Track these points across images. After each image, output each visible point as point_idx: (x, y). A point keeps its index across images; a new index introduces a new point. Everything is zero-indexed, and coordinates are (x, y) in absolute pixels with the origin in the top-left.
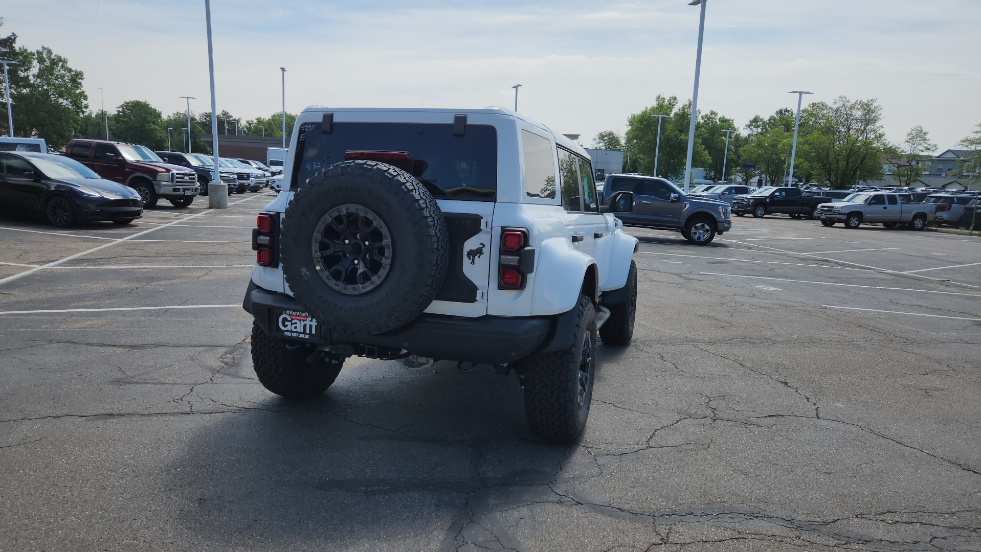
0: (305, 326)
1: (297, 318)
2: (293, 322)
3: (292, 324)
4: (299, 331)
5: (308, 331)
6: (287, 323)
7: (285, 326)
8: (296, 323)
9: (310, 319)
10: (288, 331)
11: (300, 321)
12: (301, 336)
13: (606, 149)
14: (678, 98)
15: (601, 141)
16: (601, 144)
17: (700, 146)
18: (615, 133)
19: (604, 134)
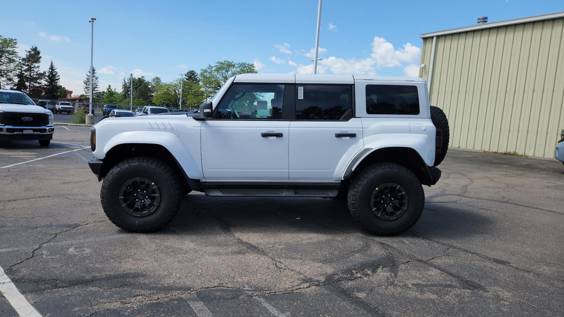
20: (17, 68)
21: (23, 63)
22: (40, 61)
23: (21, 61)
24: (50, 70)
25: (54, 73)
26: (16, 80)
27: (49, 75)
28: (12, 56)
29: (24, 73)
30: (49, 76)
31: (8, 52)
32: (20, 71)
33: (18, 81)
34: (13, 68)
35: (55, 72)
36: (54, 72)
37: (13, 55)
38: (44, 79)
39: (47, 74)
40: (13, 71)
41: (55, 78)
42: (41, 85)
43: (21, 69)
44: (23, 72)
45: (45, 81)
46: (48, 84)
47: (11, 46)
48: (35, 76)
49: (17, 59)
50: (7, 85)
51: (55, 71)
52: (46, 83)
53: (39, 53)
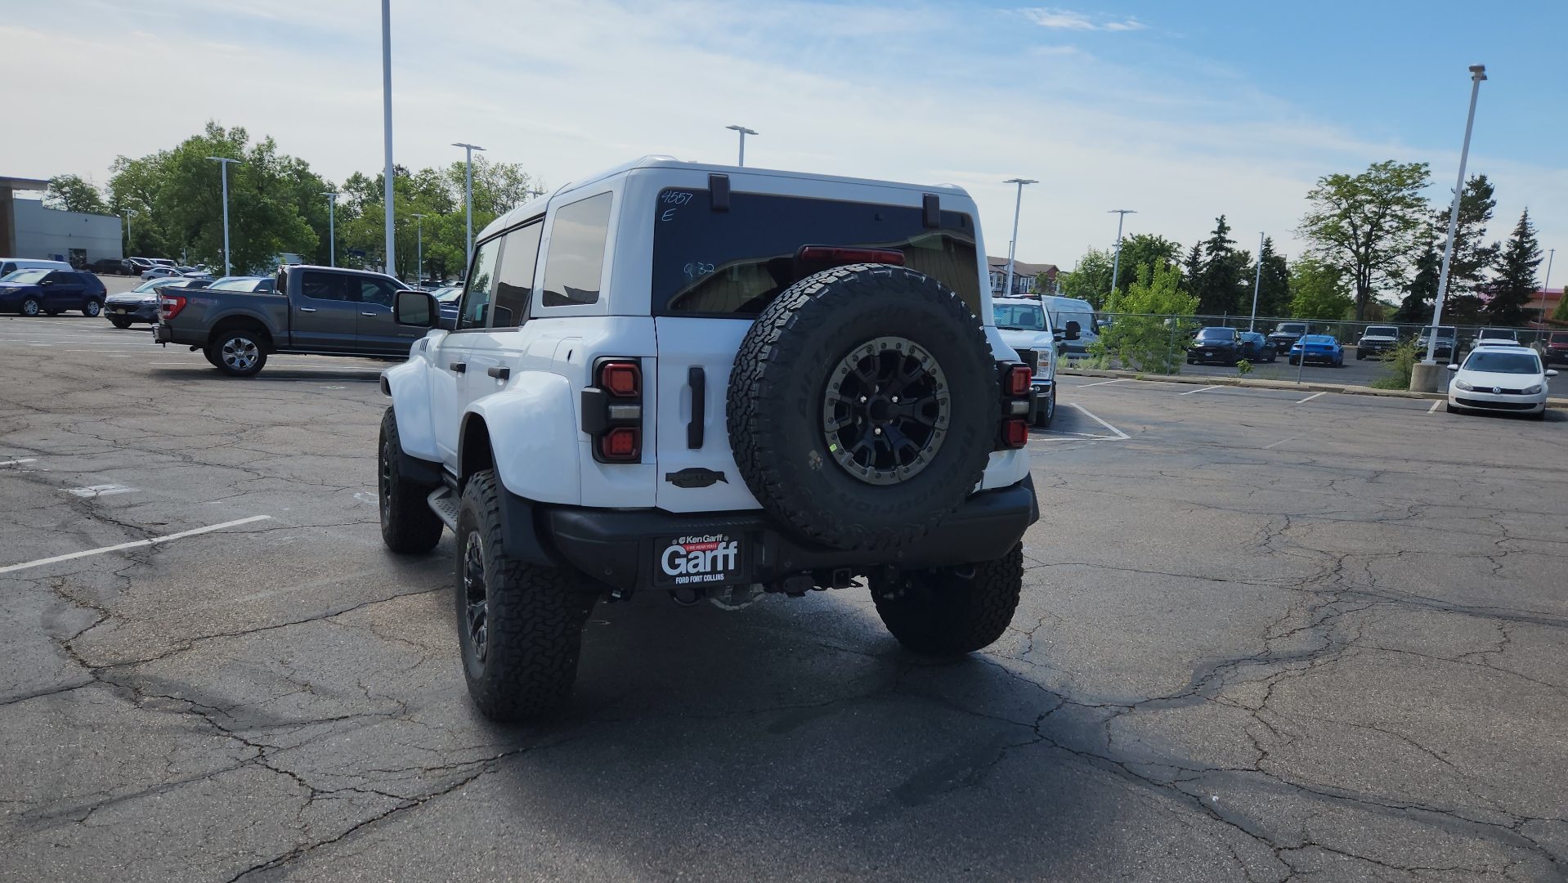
0: (714, 559)
1: (699, 547)
2: (691, 556)
3: (689, 561)
4: (702, 570)
5: (720, 567)
6: (677, 561)
7: (673, 566)
8: (697, 558)
9: (724, 544)
10: (681, 575)
11: (704, 551)
12: (708, 578)
13: (70, 209)
14: (248, 132)
15: (57, 195)
16: (58, 201)
17: (298, 217)
18: (85, 179)
19: (61, 181)
20: (1423, 240)
21: (1440, 224)
22: (1489, 214)
23: (1433, 221)
24: (1517, 239)
25: (1527, 246)
26: (1412, 273)
27: (1510, 254)
28: (1411, 210)
29: (1436, 254)
30: (1509, 256)
31: (1400, 201)
32: (1427, 248)
33: (1418, 277)
34: (1410, 244)
35: (1530, 241)
36: (1527, 243)
37: (1415, 209)
38: (1495, 266)
39: (1504, 249)
40: (1409, 252)
41: (1526, 259)
42: (1481, 282)
43: (1430, 244)
44: (1433, 252)
45: (1497, 270)
46: (1504, 278)
47: (1414, 183)
48: (1470, 258)
49: (1426, 218)
50: (1386, 289)
51: (1531, 238)
52: (1497, 275)
53: (1488, 192)
